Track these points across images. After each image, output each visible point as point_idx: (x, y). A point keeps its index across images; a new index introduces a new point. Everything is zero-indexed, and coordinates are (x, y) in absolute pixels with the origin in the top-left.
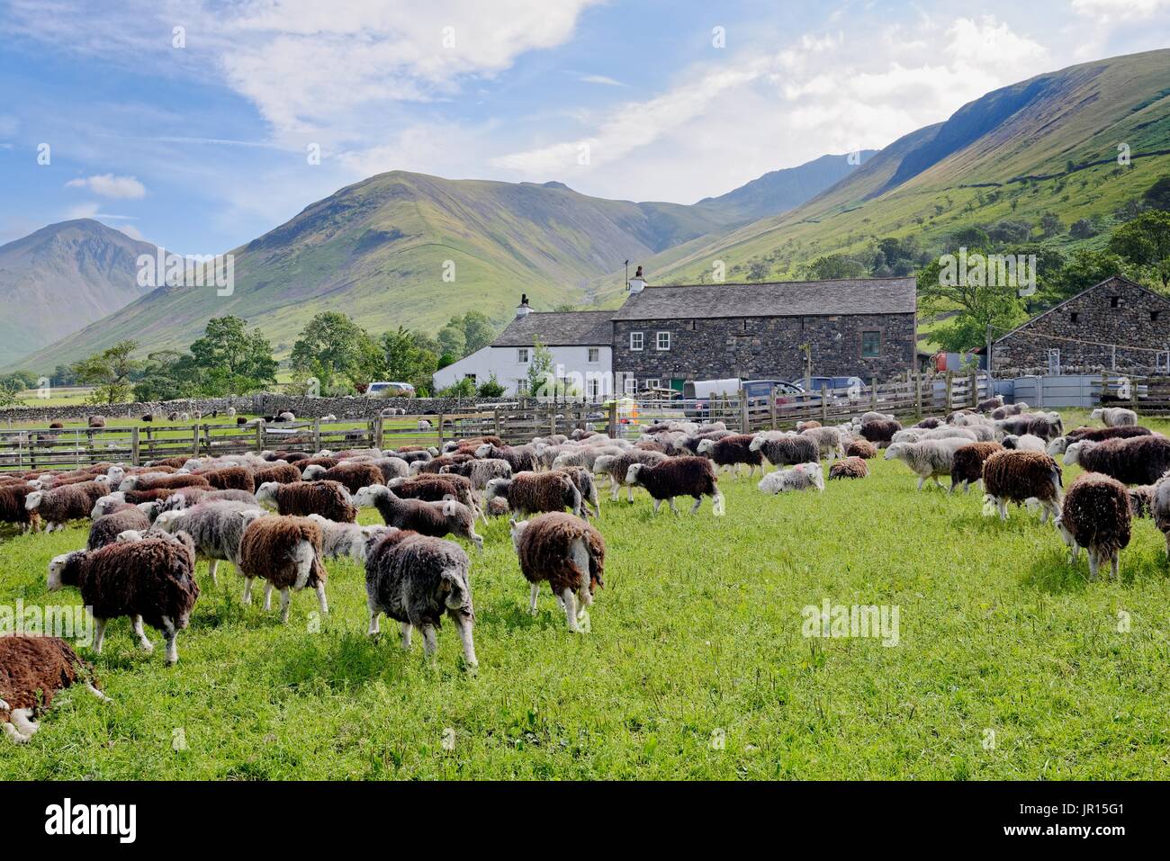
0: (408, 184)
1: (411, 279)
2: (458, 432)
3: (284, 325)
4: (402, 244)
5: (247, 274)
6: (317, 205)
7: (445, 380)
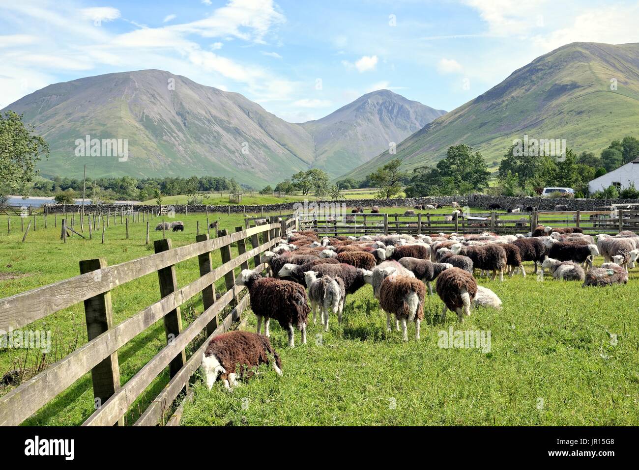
0: (584, 51)
1: (584, 116)
2: (597, 223)
3: (497, 150)
4: (578, 93)
5: (474, 117)
6: (520, 70)
7: (598, 185)
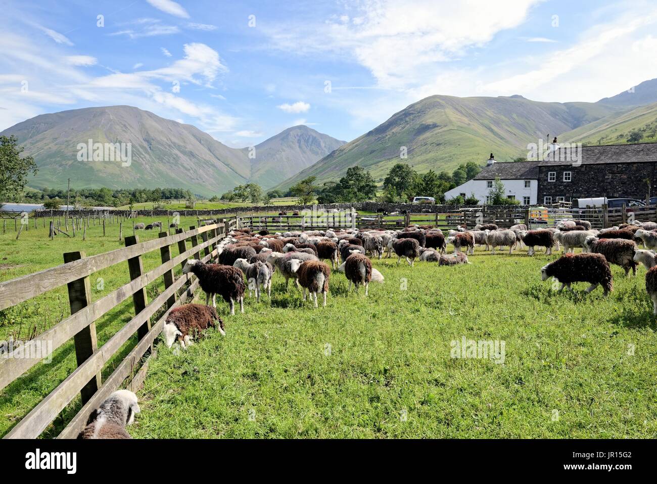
0: (441, 101)
1: (442, 147)
2: (450, 222)
3: (382, 170)
4: (437, 130)
5: (366, 147)
6: (398, 113)
7: (450, 195)
